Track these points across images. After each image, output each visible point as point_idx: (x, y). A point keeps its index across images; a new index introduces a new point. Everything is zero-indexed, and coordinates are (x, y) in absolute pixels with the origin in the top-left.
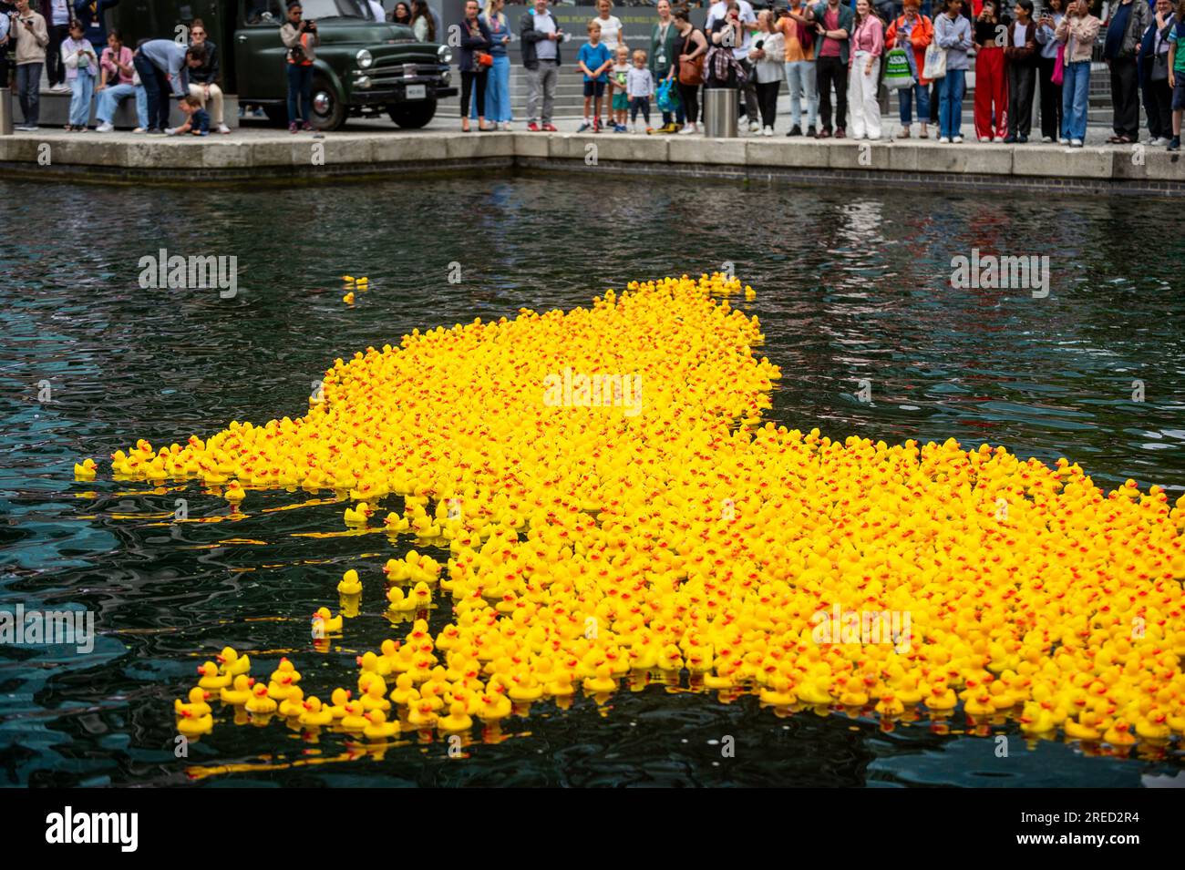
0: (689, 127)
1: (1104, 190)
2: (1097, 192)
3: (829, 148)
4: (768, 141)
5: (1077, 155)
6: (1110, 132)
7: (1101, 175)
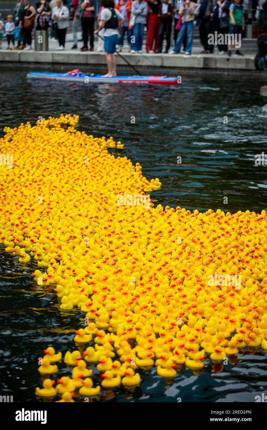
0: (28, 47)
1: (200, 72)
2: (197, 73)
3: (87, 55)
4: (61, 52)
5: (189, 58)
6: (202, 49)
7: (197, 66)
